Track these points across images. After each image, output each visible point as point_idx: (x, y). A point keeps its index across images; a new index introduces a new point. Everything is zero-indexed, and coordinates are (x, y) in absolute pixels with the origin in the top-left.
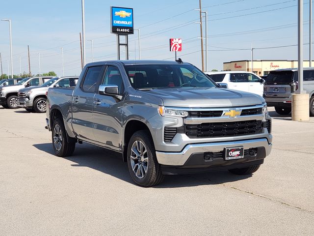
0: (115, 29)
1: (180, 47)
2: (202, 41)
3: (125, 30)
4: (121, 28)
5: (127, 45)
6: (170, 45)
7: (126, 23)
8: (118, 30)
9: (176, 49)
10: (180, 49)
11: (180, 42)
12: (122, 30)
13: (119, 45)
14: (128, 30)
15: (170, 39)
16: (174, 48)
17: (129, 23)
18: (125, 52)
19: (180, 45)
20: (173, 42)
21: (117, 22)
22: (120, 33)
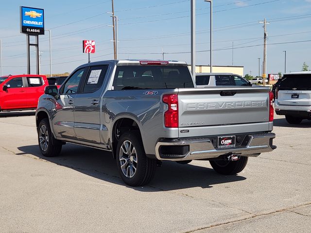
0: (24, 29)
1: (93, 48)
2: (114, 44)
3: (36, 31)
4: (31, 27)
5: (37, 45)
6: (83, 46)
7: (37, 24)
8: (28, 30)
9: (89, 51)
10: (93, 51)
11: (93, 44)
12: (32, 31)
13: (29, 45)
14: (38, 31)
15: (83, 41)
16: (88, 49)
17: (40, 24)
18: (35, 52)
19: (93, 47)
20: (86, 44)
21: (27, 22)
22: (30, 34)
